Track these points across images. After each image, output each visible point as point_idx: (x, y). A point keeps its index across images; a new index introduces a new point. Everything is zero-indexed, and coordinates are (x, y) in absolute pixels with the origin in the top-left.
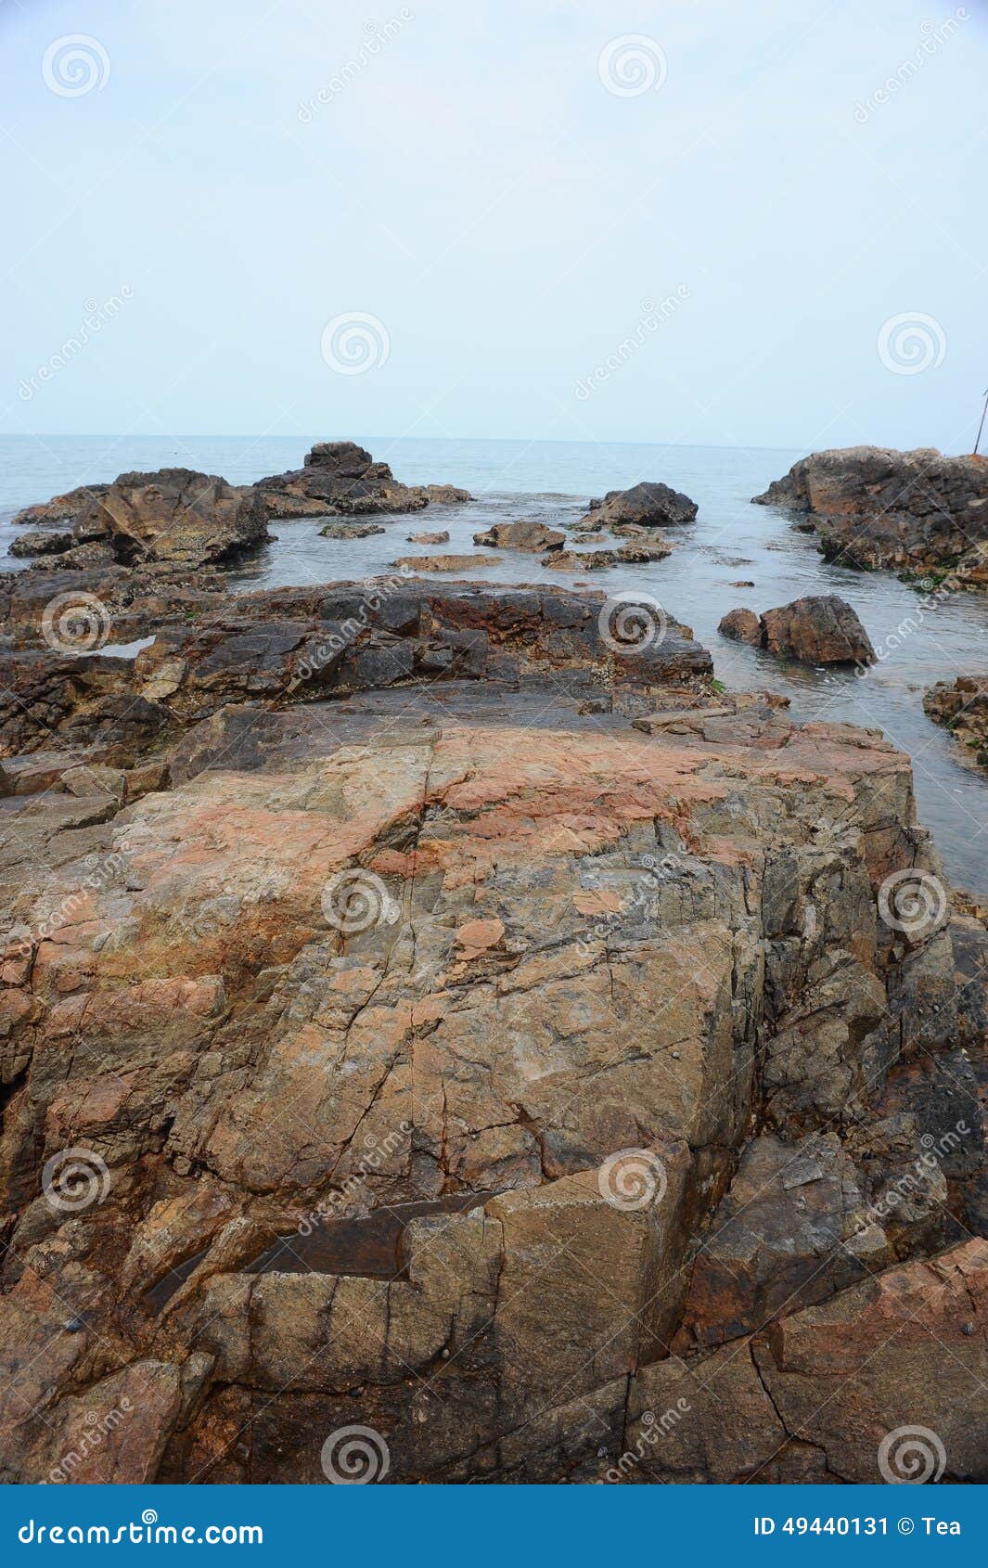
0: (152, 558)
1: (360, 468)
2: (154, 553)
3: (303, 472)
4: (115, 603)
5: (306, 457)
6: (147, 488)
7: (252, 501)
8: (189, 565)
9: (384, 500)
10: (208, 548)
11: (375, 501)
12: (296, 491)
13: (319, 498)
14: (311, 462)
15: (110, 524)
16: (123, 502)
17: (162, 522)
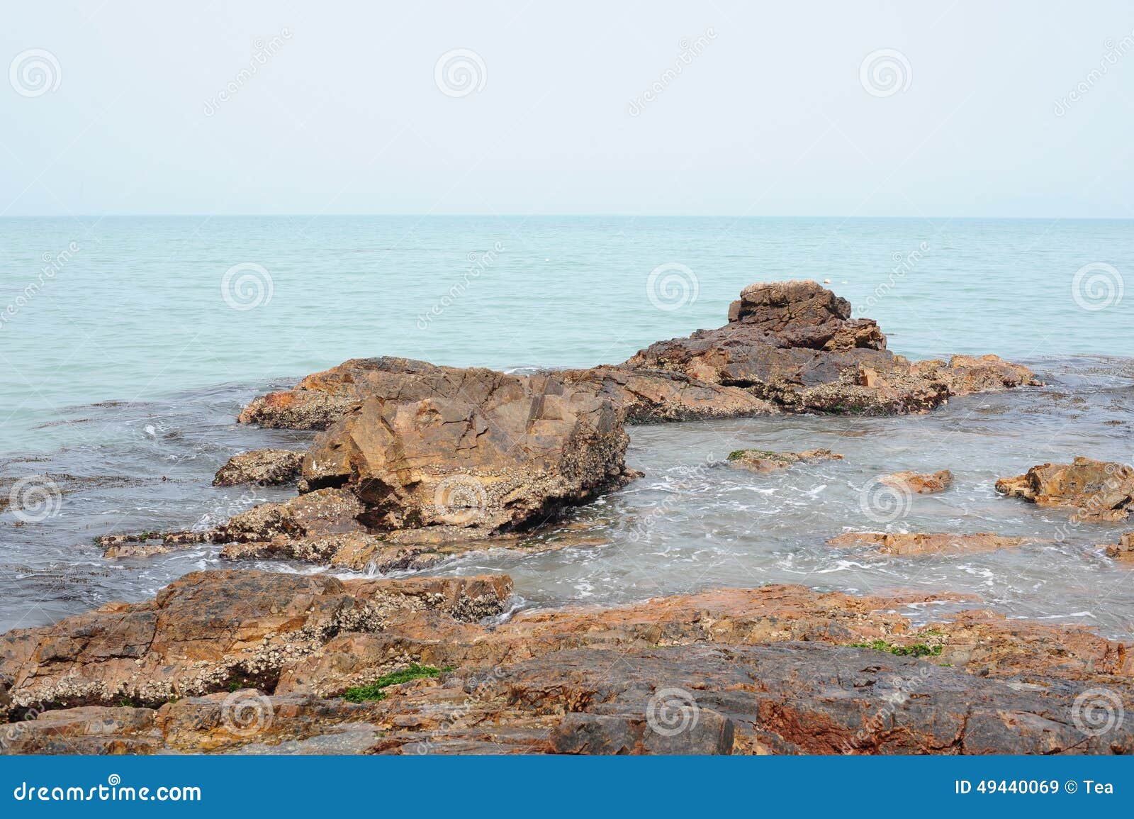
0: (415, 519)
1: (825, 330)
2: (419, 512)
3: (721, 334)
4: (310, 634)
5: (732, 306)
6: (420, 404)
7: (596, 420)
8: (473, 533)
9: (861, 390)
10: (509, 505)
11: (844, 392)
12: (705, 371)
13: (743, 384)
14: (741, 315)
15: (358, 462)
16: (381, 424)
17: (438, 461)
